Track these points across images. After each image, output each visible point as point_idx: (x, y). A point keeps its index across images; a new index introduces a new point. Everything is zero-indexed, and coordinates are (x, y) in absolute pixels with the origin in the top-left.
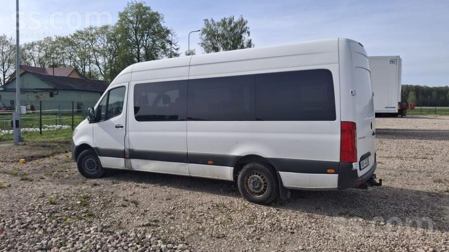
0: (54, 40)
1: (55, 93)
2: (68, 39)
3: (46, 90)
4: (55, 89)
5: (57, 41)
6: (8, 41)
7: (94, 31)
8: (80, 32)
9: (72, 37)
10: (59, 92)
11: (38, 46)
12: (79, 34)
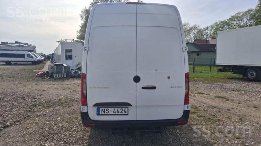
0: (219, 23)
1: (200, 53)
2: (226, 22)
3: (195, 52)
4: (200, 52)
5: (220, 24)
6: (197, 27)
7: (241, 14)
8: (233, 17)
9: (228, 20)
10: (202, 53)
11: (210, 28)
12: (233, 18)
